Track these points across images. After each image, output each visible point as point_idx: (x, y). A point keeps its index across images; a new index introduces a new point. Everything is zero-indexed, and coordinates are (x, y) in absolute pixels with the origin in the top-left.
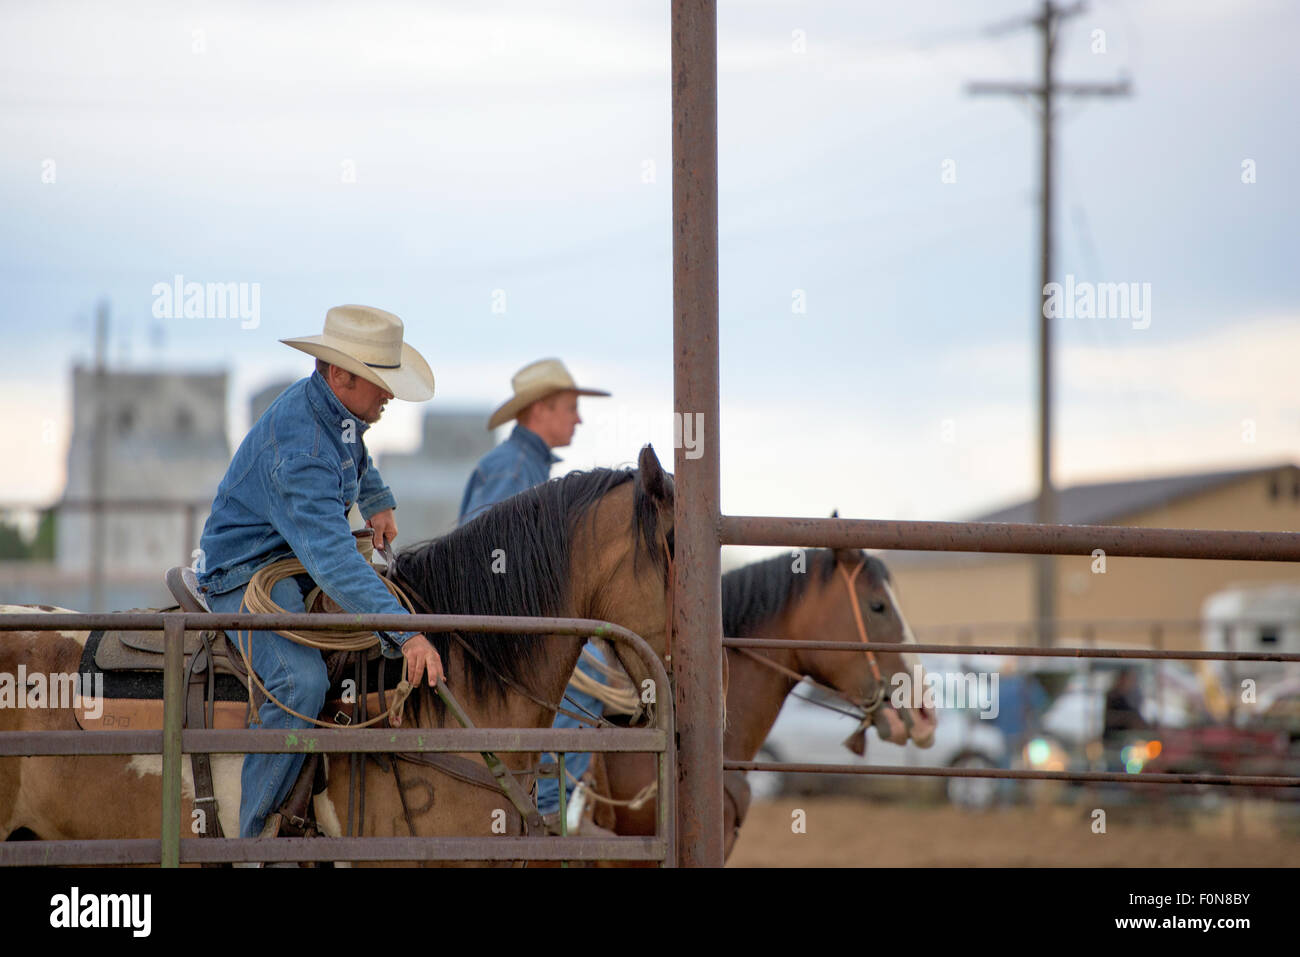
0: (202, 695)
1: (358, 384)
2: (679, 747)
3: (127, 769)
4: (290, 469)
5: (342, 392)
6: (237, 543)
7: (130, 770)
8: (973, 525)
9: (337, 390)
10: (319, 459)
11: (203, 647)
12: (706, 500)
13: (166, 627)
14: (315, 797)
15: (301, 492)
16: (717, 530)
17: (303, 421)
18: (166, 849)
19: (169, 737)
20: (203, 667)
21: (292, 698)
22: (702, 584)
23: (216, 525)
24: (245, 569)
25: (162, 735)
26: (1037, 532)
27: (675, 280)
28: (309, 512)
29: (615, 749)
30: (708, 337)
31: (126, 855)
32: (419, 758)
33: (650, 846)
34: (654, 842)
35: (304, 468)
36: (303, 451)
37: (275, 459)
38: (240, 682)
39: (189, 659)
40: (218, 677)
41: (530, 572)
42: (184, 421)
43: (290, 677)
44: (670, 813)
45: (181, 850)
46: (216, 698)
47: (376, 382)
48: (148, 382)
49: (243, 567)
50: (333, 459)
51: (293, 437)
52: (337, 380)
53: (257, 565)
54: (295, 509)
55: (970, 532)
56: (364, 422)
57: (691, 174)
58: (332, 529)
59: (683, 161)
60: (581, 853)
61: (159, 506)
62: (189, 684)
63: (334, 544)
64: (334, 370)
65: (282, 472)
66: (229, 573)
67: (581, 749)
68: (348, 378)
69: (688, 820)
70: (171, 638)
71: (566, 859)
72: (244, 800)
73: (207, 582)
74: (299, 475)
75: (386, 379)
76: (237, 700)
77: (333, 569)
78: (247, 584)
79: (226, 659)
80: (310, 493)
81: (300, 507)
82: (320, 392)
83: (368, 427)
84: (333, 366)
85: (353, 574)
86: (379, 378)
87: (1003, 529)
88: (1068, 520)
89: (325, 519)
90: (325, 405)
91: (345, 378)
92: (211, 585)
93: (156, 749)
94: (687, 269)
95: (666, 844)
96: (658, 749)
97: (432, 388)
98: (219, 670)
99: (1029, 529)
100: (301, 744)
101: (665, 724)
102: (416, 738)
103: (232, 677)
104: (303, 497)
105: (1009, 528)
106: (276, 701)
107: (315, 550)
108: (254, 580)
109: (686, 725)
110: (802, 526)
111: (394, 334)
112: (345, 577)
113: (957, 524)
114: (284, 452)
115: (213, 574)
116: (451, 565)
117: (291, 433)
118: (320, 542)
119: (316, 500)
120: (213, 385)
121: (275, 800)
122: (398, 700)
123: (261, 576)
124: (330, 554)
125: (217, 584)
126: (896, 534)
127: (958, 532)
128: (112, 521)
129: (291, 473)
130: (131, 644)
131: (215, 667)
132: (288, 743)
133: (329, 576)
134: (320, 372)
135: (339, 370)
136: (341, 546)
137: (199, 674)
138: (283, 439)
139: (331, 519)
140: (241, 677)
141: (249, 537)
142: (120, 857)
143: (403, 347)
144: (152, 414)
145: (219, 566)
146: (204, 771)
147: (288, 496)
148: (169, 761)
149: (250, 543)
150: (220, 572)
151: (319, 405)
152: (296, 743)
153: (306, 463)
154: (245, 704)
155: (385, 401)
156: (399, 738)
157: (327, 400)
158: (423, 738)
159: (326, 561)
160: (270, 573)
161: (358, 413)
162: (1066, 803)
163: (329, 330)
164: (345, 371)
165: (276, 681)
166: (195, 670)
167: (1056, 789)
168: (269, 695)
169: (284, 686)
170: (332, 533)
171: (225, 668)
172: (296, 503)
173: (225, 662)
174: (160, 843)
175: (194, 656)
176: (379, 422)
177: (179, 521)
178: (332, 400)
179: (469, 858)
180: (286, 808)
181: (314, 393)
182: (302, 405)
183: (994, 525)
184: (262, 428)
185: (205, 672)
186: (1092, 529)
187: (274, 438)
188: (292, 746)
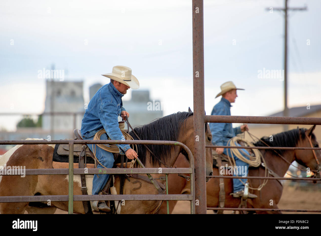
0: (84, 162)
1: (121, 85)
2: (195, 172)
3: (65, 179)
4: (105, 105)
5: (117, 87)
6: (92, 125)
7: (66, 180)
8: (268, 117)
9: (116, 86)
10: (112, 103)
11: (84, 150)
12: (201, 111)
13: (69, 143)
14: (111, 188)
15: (107, 111)
16: (204, 119)
17: (108, 94)
18: (70, 198)
19: (70, 170)
20: (84, 155)
21: (105, 164)
22: (200, 132)
23: (86, 120)
24: (94, 132)
25: (69, 170)
26: (284, 119)
27: (193, 57)
28: (108, 116)
29: (180, 173)
30: (202, 71)
31: (60, 199)
32: (137, 177)
33: (189, 197)
34: (190, 196)
35: (109, 105)
36: (108, 101)
37: (101, 103)
38: (93, 159)
39: (80, 153)
40: (87, 157)
41: (169, 135)
42: (73, 93)
43: (105, 159)
44: (193, 189)
45: (73, 198)
46: (87, 163)
47: (126, 84)
48: (64, 84)
49: (94, 131)
50: (115, 103)
51: (106, 98)
52: (116, 84)
53: (97, 130)
54: (105, 115)
55: (267, 119)
56: (123, 94)
57: (197, 31)
58: (113, 121)
59: (195, 28)
60: (172, 198)
61: (67, 114)
62: (80, 159)
63: (113, 125)
64: (115, 82)
65: (103, 106)
66: (90, 133)
67: (171, 173)
68: (119, 83)
69: (198, 190)
70: (70, 146)
71: (168, 200)
72: (93, 188)
73: (85, 135)
74: (107, 107)
75: (128, 83)
76: (92, 163)
77: (111, 131)
78: (94, 136)
79: (89, 153)
80: (110, 111)
81: (107, 115)
82: (112, 88)
83: (124, 96)
84: (115, 81)
85: (116, 133)
86: (126, 83)
87: (275, 118)
88: (292, 116)
89: (112, 118)
90: (113, 90)
91: (118, 84)
92: (86, 136)
93: (67, 173)
94: (196, 54)
95: (193, 196)
96: (190, 173)
97: (139, 86)
98: (87, 156)
99: (282, 118)
100: (102, 172)
101: (192, 167)
102: (131, 170)
103: (90, 157)
104: (108, 112)
105: (277, 118)
106: (101, 165)
107: (108, 126)
108: (96, 135)
109: (197, 167)
110: (225, 118)
111: (129, 73)
112: (114, 133)
113: (263, 117)
114: (103, 101)
115: (86, 133)
116: (149, 131)
117: (105, 97)
118: (109, 124)
119: (111, 113)
120: (80, 84)
121: (101, 188)
122: (132, 165)
123: (98, 134)
124: (112, 127)
125: (87, 135)
126: (248, 120)
127: (264, 119)
128: (56, 118)
129: (105, 106)
130: (66, 149)
131: (86, 155)
132: (99, 172)
133: (111, 132)
134: (112, 82)
135: (116, 82)
136: (115, 125)
137: (83, 157)
138: (103, 98)
139: (113, 119)
140: (93, 158)
141: (95, 124)
142: (59, 199)
143: (132, 76)
144: (65, 91)
145: (88, 131)
146: (84, 181)
147: (104, 112)
148: (70, 176)
149: (95, 125)
150: (88, 132)
151: (112, 90)
152: (101, 172)
153: (109, 104)
154: (94, 164)
155: (127, 89)
156: (126, 170)
157: (114, 89)
158: (132, 170)
159: (111, 129)
160: (100, 133)
161: (121, 92)
162: (292, 186)
163: (114, 72)
164: (118, 82)
165: (101, 160)
166: (82, 156)
167: (289, 182)
168: (100, 163)
169: (103, 161)
170: (113, 122)
171: (89, 155)
172: (106, 114)
173: (89, 154)
174: (68, 196)
175: (81, 152)
176: (126, 94)
177: (72, 118)
178: (115, 89)
179: (144, 200)
180: (103, 190)
181: (110, 88)
182: (108, 90)
183: (273, 117)
184: (97, 96)
185: (84, 157)
186: (297, 118)
187: (101, 98)
188: (100, 172)
